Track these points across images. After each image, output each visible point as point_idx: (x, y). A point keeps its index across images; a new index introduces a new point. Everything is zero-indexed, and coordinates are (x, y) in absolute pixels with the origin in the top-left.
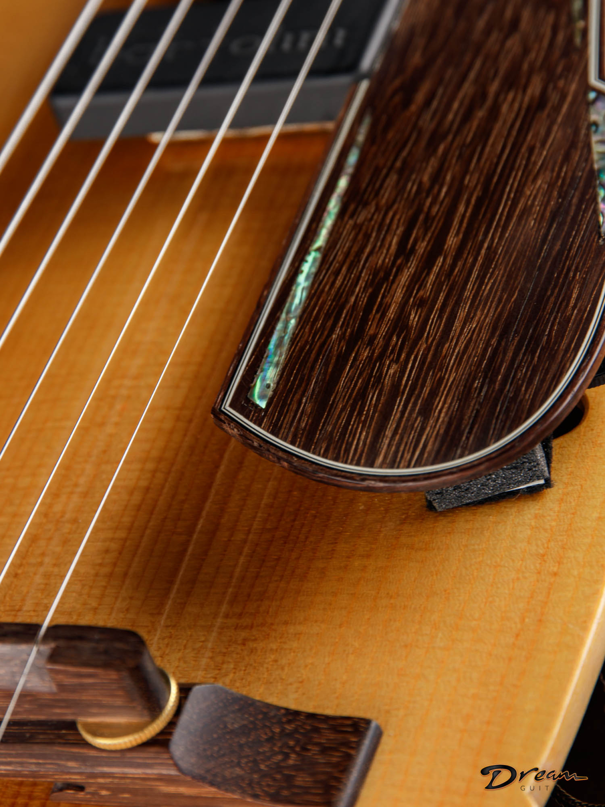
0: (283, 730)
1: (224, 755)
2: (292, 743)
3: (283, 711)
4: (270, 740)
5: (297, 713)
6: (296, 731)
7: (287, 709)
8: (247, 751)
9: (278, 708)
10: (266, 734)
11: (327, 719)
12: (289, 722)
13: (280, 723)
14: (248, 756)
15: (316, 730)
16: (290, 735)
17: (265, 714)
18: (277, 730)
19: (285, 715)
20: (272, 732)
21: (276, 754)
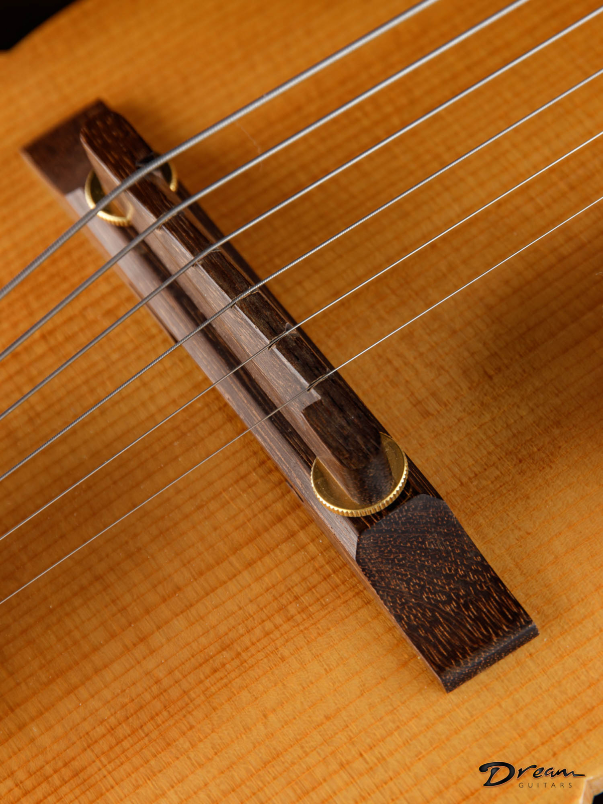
0: (465, 576)
1: (402, 566)
2: (462, 592)
3: (479, 559)
4: (449, 577)
5: (488, 568)
6: (474, 584)
7: (483, 559)
8: (424, 575)
9: (478, 554)
10: (450, 570)
11: (504, 592)
12: (475, 572)
13: (468, 567)
14: (420, 579)
15: (488, 595)
16: (466, 584)
17: (463, 551)
18: (462, 573)
19: (477, 563)
20: (456, 570)
21: (444, 593)
